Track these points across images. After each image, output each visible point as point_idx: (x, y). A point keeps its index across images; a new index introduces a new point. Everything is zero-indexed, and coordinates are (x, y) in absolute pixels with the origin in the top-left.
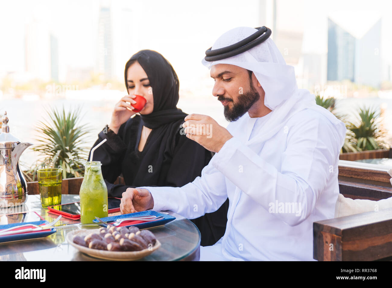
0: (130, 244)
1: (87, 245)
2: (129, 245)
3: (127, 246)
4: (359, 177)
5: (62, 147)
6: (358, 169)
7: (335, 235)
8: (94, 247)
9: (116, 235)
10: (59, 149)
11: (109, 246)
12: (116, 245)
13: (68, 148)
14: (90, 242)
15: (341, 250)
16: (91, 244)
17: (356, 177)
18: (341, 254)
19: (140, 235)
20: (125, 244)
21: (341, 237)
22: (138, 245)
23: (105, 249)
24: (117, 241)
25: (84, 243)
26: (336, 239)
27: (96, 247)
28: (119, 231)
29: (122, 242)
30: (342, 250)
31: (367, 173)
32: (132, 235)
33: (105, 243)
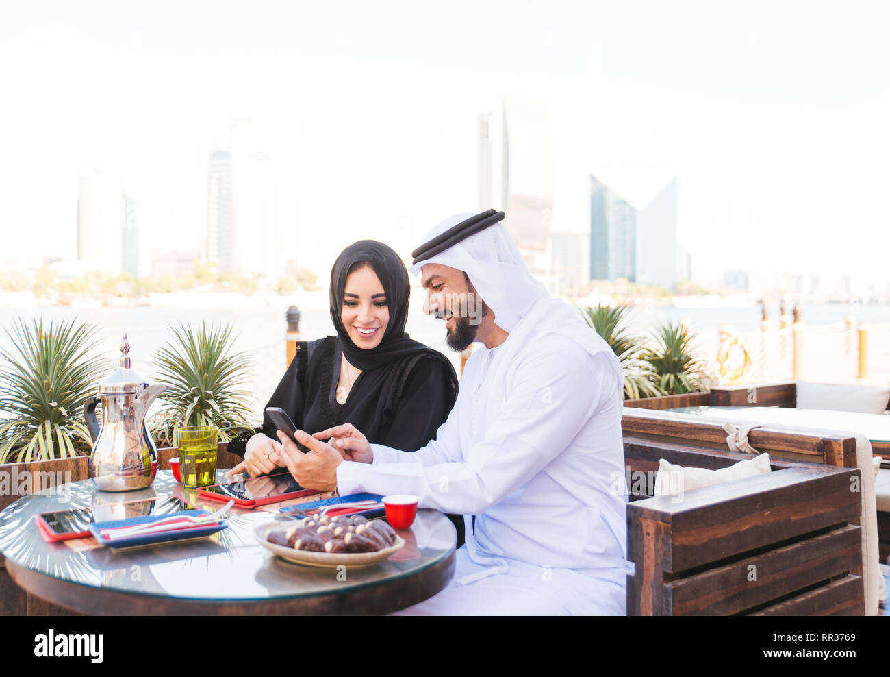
0: (362, 541)
1: (291, 544)
2: (359, 542)
3: (356, 544)
4: (678, 436)
5: (199, 390)
6: (677, 423)
7: (661, 523)
8: (303, 547)
9: (334, 528)
10: (196, 396)
11: (328, 546)
12: (339, 543)
13: (211, 392)
14: (296, 540)
15: (671, 545)
16: (298, 543)
17: (674, 435)
18: (671, 549)
19: (372, 527)
20: (353, 541)
21: (670, 525)
22: (373, 542)
23: (320, 549)
24: (341, 537)
25: (286, 542)
26: (662, 528)
27: (306, 548)
28: (337, 522)
29: (348, 538)
30: (673, 545)
31: (691, 428)
32: (360, 529)
33: (320, 541)
